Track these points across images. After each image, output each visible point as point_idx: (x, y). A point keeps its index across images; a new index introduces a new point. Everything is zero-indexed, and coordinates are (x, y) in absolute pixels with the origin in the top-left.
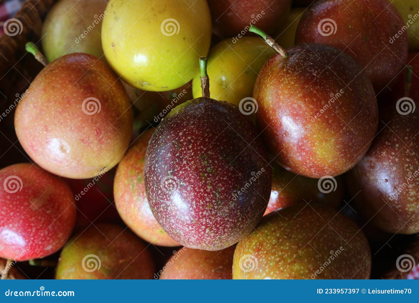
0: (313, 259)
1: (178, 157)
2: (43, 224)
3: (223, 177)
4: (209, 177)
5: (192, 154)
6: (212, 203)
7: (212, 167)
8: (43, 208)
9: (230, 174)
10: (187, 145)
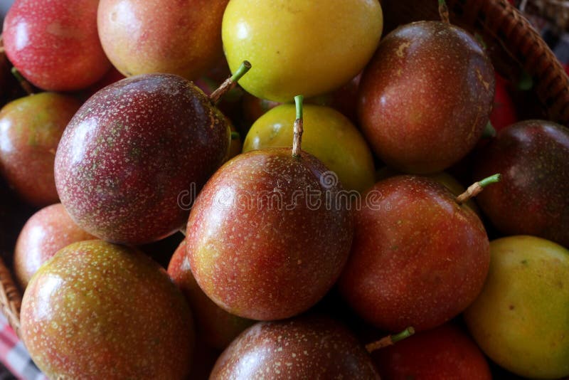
0: (88, 310)
1: (106, 105)
2: (41, 48)
3: (113, 158)
4: (103, 146)
5: (115, 114)
6: (84, 169)
7: (114, 141)
8: (54, 39)
9: (121, 163)
10: (122, 104)
